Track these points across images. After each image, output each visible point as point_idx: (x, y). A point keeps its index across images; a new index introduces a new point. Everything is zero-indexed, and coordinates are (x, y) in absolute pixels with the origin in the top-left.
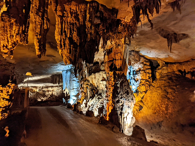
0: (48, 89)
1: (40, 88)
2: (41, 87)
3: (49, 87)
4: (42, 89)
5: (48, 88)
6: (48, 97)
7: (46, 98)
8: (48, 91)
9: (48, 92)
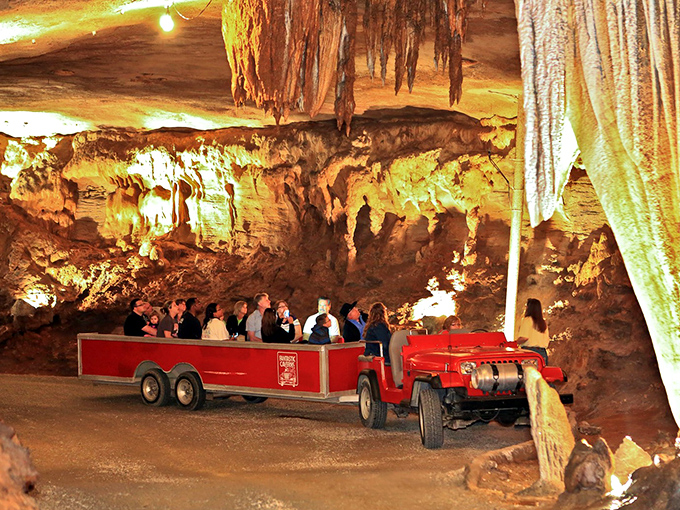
0: (132, 170)
1: (32, 150)
2: (51, 144)
3: (142, 147)
4: (58, 168)
5: (128, 159)
6: (135, 264)
7: (113, 278)
8: (134, 191)
9: (134, 200)
